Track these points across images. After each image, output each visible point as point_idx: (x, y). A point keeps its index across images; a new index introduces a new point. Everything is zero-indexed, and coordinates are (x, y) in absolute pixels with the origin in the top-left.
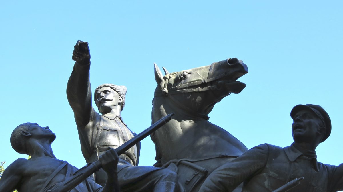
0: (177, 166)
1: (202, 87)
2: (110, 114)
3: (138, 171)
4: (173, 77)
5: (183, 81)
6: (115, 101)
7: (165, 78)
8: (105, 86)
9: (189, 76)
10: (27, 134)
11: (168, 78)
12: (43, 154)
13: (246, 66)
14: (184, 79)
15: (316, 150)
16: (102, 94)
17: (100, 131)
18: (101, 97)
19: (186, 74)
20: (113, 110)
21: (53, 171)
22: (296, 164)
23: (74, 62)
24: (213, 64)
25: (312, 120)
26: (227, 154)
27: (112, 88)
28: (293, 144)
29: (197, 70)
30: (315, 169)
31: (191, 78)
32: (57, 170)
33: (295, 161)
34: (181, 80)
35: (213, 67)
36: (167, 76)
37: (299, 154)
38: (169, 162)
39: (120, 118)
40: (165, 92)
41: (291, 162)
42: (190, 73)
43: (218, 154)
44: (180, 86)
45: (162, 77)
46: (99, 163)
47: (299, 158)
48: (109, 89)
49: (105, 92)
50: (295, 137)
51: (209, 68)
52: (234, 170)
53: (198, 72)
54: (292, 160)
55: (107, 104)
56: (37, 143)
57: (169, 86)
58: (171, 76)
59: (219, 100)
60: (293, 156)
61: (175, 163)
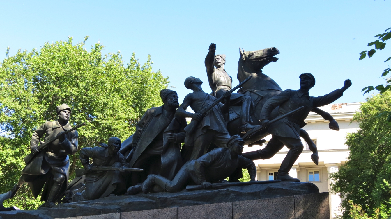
0: (250, 92)
1: (260, 59)
2: (220, 68)
3: (235, 96)
4: (248, 54)
5: (252, 56)
6: (222, 63)
7: (244, 54)
8: (217, 56)
9: (255, 54)
10: (192, 82)
11: (245, 54)
12: (199, 91)
13: (279, 51)
14: (253, 55)
15: (309, 92)
16: (217, 60)
17: (217, 77)
18: (216, 61)
19: (253, 53)
20: (221, 66)
21: (205, 99)
22: (302, 98)
23: (209, 51)
24: (265, 49)
25: (308, 80)
26: (271, 89)
27: (220, 56)
28: (300, 89)
29: (258, 51)
30: (309, 99)
31: (256, 55)
32: (206, 99)
33: (301, 97)
34: (251, 56)
35: (265, 50)
36: (245, 53)
37: (303, 94)
38: (246, 90)
39: (224, 70)
40: (244, 60)
41: (299, 98)
42: (255, 53)
43: (267, 88)
44: (251, 58)
45: (242, 53)
46: (223, 97)
47: (303, 96)
48: (219, 57)
49: (218, 58)
50: (301, 87)
51: (263, 51)
52: (277, 100)
53: (258, 52)
54: (300, 97)
55: (219, 64)
56: (196, 86)
57: (246, 58)
58: (247, 53)
59: (267, 64)
60: (300, 95)
61: (249, 91)
